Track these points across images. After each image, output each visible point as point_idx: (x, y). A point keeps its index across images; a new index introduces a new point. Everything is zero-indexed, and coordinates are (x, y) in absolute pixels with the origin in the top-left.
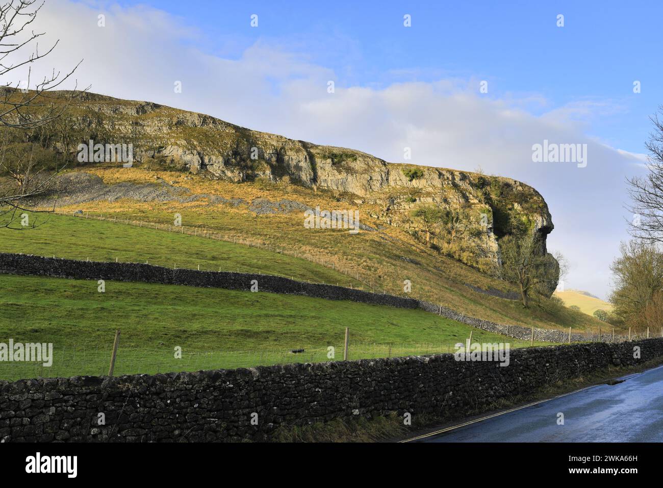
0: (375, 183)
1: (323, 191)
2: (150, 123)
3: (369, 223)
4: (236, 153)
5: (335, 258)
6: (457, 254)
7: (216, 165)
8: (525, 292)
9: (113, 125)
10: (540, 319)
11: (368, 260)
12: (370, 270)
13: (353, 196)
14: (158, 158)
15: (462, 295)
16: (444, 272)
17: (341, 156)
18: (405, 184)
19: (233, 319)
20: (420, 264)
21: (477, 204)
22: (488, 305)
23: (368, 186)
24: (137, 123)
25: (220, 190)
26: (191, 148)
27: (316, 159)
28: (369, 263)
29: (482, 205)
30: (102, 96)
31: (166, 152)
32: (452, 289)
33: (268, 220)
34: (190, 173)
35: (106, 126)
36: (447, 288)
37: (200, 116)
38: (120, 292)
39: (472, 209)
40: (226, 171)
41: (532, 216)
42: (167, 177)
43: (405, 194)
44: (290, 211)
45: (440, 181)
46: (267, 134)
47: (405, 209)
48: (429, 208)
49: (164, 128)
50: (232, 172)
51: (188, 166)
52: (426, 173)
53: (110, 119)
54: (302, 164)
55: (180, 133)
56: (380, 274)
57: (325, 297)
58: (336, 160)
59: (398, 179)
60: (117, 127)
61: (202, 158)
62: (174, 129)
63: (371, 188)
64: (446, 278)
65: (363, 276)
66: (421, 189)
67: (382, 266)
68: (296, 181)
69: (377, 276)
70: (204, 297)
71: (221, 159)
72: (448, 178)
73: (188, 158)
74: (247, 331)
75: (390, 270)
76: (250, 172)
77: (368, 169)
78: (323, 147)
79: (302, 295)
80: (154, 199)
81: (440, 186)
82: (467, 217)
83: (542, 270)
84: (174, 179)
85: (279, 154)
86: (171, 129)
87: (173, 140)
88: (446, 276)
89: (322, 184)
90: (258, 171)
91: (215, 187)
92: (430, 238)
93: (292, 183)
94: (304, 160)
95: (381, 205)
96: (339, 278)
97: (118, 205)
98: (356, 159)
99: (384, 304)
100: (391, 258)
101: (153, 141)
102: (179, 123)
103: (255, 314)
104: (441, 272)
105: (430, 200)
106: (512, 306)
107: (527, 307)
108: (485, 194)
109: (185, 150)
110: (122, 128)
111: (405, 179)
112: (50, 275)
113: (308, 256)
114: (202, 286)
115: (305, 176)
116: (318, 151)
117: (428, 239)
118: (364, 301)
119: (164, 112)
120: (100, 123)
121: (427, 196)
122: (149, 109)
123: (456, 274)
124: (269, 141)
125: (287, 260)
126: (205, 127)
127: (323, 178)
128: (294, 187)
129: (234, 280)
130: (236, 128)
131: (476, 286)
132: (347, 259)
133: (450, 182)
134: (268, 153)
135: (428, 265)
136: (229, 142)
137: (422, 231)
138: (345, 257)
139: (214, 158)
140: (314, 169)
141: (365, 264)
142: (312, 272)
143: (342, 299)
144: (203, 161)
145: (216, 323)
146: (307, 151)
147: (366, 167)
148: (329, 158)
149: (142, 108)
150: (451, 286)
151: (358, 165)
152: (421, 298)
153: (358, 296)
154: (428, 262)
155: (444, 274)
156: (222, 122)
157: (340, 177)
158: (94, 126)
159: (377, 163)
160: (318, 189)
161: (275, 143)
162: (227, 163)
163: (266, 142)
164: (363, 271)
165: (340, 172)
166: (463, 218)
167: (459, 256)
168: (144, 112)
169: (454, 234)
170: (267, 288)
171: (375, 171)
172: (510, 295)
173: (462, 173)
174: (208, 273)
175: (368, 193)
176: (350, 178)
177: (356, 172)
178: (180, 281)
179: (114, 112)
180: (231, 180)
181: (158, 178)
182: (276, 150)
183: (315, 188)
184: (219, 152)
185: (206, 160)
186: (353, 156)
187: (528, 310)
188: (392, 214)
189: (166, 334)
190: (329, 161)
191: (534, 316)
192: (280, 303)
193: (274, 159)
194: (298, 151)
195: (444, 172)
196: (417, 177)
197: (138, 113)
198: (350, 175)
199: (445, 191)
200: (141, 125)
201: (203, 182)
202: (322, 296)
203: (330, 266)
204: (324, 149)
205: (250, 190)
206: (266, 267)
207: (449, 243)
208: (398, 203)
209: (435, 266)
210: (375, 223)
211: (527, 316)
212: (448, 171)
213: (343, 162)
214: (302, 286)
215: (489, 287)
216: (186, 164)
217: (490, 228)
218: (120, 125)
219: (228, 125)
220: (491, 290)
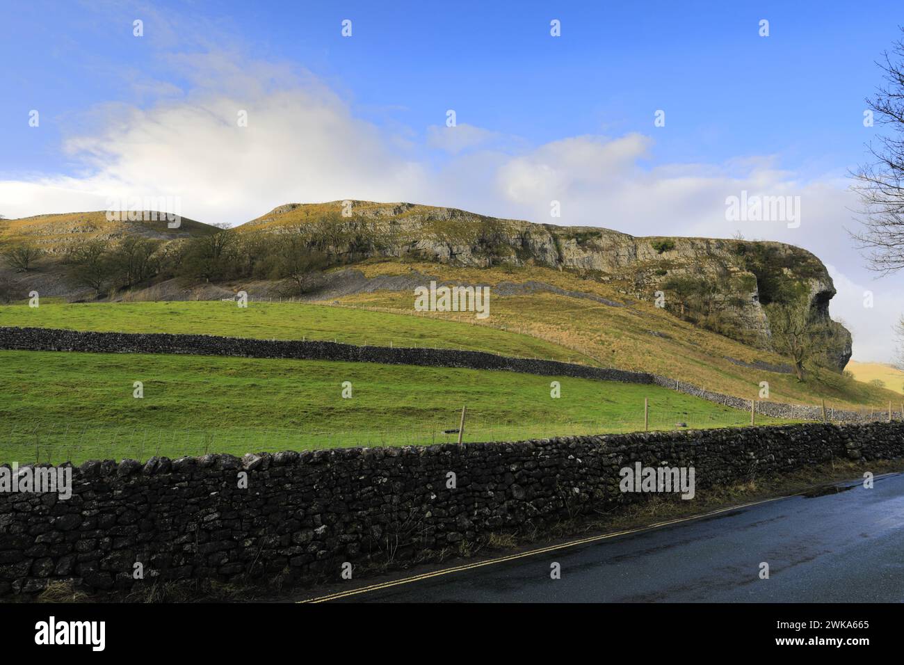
0: (622, 258)
1: (570, 271)
2: (406, 221)
3: (615, 299)
4: (482, 241)
5: (564, 335)
6: (716, 327)
7: (465, 254)
8: (799, 364)
9: (375, 226)
10: (820, 395)
11: (603, 335)
12: (603, 344)
13: (600, 273)
14: (413, 251)
15: (717, 369)
16: (700, 345)
17: (586, 235)
18: (654, 257)
19: (403, 395)
20: (671, 338)
21: (738, 271)
22: (749, 379)
23: (615, 262)
24: (394, 223)
25: (467, 276)
26: (441, 240)
27: (561, 240)
28: (604, 337)
29: (743, 273)
30: (366, 202)
31: (419, 246)
32: (704, 362)
33: (509, 301)
34: (441, 263)
35: (369, 228)
36: (697, 362)
37: (449, 210)
38: (291, 370)
39: (731, 277)
40: (474, 259)
41: (807, 281)
42: (420, 268)
43: (654, 267)
44: (533, 292)
45: (693, 250)
46: (512, 220)
47: (655, 283)
48: (682, 281)
49: (418, 224)
50: (479, 259)
51: (439, 256)
52: (677, 243)
53: (373, 221)
54: (547, 246)
55: (432, 227)
56: (614, 348)
57: (536, 373)
58: (580, 239)
59: (646, 252)
60: (378, 228)
61: (451, 249)
62: (426, 224)
63: (618, 264)
64: (701, 351)
65: (593, 350)
66: (673, 261)
67: (619, 340)
68: (541, 264)
69: (610, 350)
70: (386, 373)
71: (468, 247)
72: (702, 248)
73: (438, 249)
74: (409, 409)
75: (628, 344)
76: (496, 257)
77: (615, 246)
78: (567, 228)
79: (508, 370)
80: (406, 288)
81: (693, 256)
82: (727, 286)
83: (817, 338)
84: (425, 269)
85: (524, 239)
86: (423, 225)
87: (425, 234)
88: (701, 349)
89: (568, 264)
90: (503, 256)
91: (463, 274)
92: (685, 310)
93: (537, 265)
94: (548, 242)
95: (629, 280)
96: (561, 352)
97: (374, 295)
98: (601, 237)
99: (608, 379)
100: (635, 332)
101: (408, 237)
102: (430, 219)
103: (435, 390)
104: (695, 346)
105: (682, 271)
106: (784, 380)
107: (803, 381)
108: (747, 261)
109: (435, 241)
110: (382, 228)
111: (654, 252)
112: (231, 354)
113: (535, 332)
114: (391, 363)
115: (550, 258)
116: (562, 232)
117: (682, 312)
118: (584, 377)
119: (417, 210)
120: (364, 226)
121: (679, 268)
122: (404, 209)
123: (714, 348)
124: (514, 227)
125: (506, 336)
126: (454, 220)
127: (568, 257)
128: (539, 268)
129: (428, 356)
130: (483, 218)
131: (739, 359)
132: (578, 334)
133: (705, 251)
134: (513, 238)
135: (681, 338)
136: (475, 231)
137: (676, 304)
138: (577, 332)
139: (462, 247)
140: (559, 250)
141: (598, 338)
142: (532, 348)
143: (555, 375)
144: (452, 251)
145: (378, 400)
146: (551, 233)
147: (612, 243)
148: (573, 237)
149: (398, 209)
150: (705, 360)
151: (604, 242)
152: (658, 372)
153: (575, 371)
154: (681, 336)
155: (699, 347)
156: (469, 214)
157: (585, 255)
158: (359, 228)
159: (623, 238)
160: (564, 269)
161: (519, 229)
162: (474, 251)
163: (511, 228)
164: (595, 345)
165: (585, 251)
166: (722, 287)
167: (719, 328)
168: (401, 212)
169: (711, 306)
170: (466, 364)
171: (621, 247)
172: (781, 368)
173: (718, 240)
174: (398, 350)
175: (616, 269)
176: (596, 256)
177: (602, 249)
178: (367, 358)
179: (376, 215)
180: (478, 266)
181: (412, 269)
182: (521, 235)
183: (561, 268)
184: (467, 241)
185: (455, 250)
186: (597, 233)
187: (804, 385)
188: (641, 288)
189: (306, 412)
190: (574, 240)
191: (812, 391)
192: (474, 379)
193: (519, 243)
194: (542, 234)
195: (697, 242)
196: (667, 248)
197: (395, 213)
198: (596, 252)
199: (700, 261)
200: (398, 224)
201: (452, 270)
202: (532, 372)
203: (555, 341)
204: (567, 229)
205: (495, 274)
206: (477, 343)
207: (706, 314)
208: (647, 276)
209: (689, 340)
210: (623, 299)
211: (803, 391)
212: (702, 240)
213: (588, 241)
214: (507, 361)
215: (755, 360)
216: (437, 255)
217: (755, 297)
218: (381, 225)
219: (475, 216)
220: (758, 364)
